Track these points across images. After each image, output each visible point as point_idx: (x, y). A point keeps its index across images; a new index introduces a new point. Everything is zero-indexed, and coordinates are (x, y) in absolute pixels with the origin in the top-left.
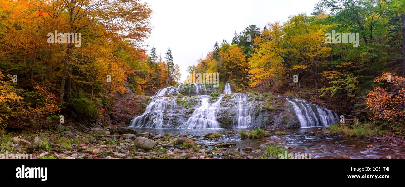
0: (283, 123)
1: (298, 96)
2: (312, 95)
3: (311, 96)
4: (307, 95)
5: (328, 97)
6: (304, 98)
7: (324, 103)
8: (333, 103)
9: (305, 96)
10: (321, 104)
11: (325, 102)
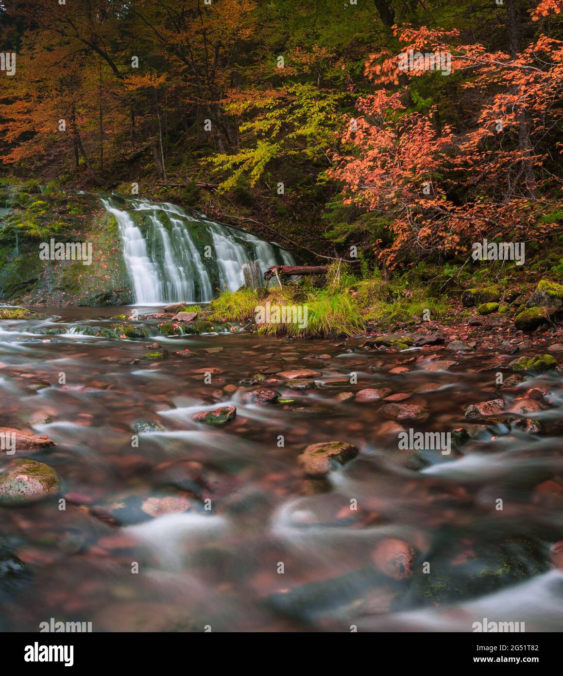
0: (67, 286)
1: (156, 196)
2: (207, 188)
3: (203, 191)
4: (189, 191)
5: (265, 194)
6: (175, 201)
7: (246, 215)
8: (281, 215)
9: (180, 194)
10: (237, 220)
11: (253, 214)
